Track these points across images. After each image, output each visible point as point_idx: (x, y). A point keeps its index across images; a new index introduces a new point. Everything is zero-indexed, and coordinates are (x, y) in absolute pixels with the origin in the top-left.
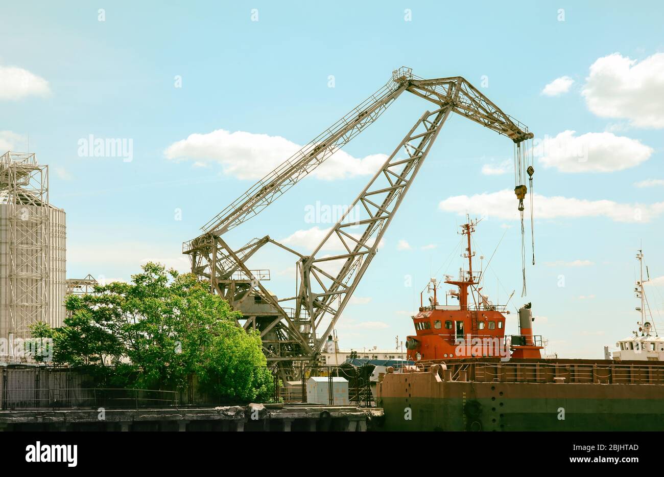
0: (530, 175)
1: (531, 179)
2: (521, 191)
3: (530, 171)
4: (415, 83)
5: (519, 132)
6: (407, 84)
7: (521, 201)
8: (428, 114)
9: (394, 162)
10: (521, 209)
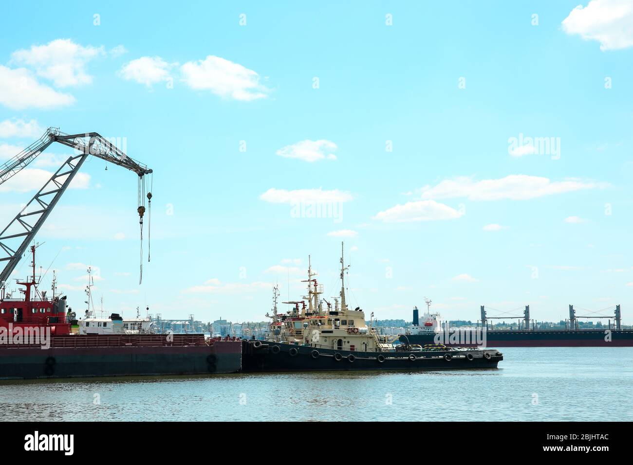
0: (149, 199)
1: (149, 202)
2: (141, 210)
3: (150, 196)
4: (60, 138)
5: (141, 169)
6: (55, 138)
7: (141, 217)
8: (71, 159)
9: (45, 192)
10: (141, 223)
